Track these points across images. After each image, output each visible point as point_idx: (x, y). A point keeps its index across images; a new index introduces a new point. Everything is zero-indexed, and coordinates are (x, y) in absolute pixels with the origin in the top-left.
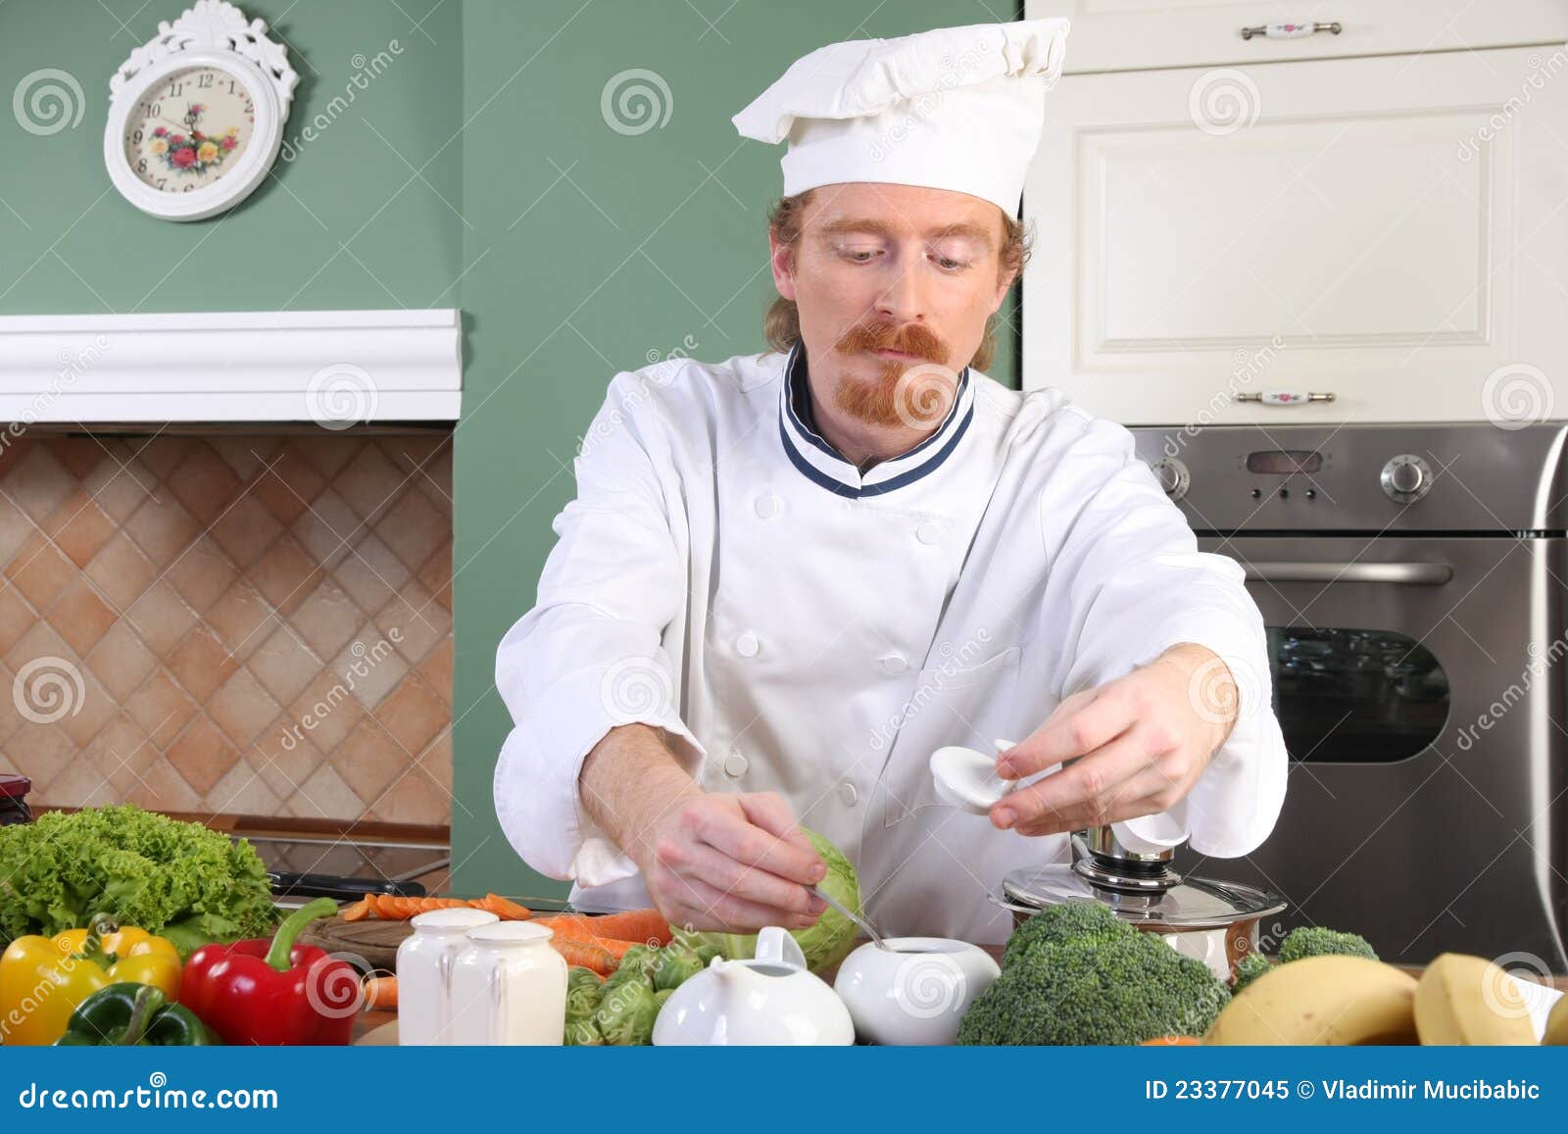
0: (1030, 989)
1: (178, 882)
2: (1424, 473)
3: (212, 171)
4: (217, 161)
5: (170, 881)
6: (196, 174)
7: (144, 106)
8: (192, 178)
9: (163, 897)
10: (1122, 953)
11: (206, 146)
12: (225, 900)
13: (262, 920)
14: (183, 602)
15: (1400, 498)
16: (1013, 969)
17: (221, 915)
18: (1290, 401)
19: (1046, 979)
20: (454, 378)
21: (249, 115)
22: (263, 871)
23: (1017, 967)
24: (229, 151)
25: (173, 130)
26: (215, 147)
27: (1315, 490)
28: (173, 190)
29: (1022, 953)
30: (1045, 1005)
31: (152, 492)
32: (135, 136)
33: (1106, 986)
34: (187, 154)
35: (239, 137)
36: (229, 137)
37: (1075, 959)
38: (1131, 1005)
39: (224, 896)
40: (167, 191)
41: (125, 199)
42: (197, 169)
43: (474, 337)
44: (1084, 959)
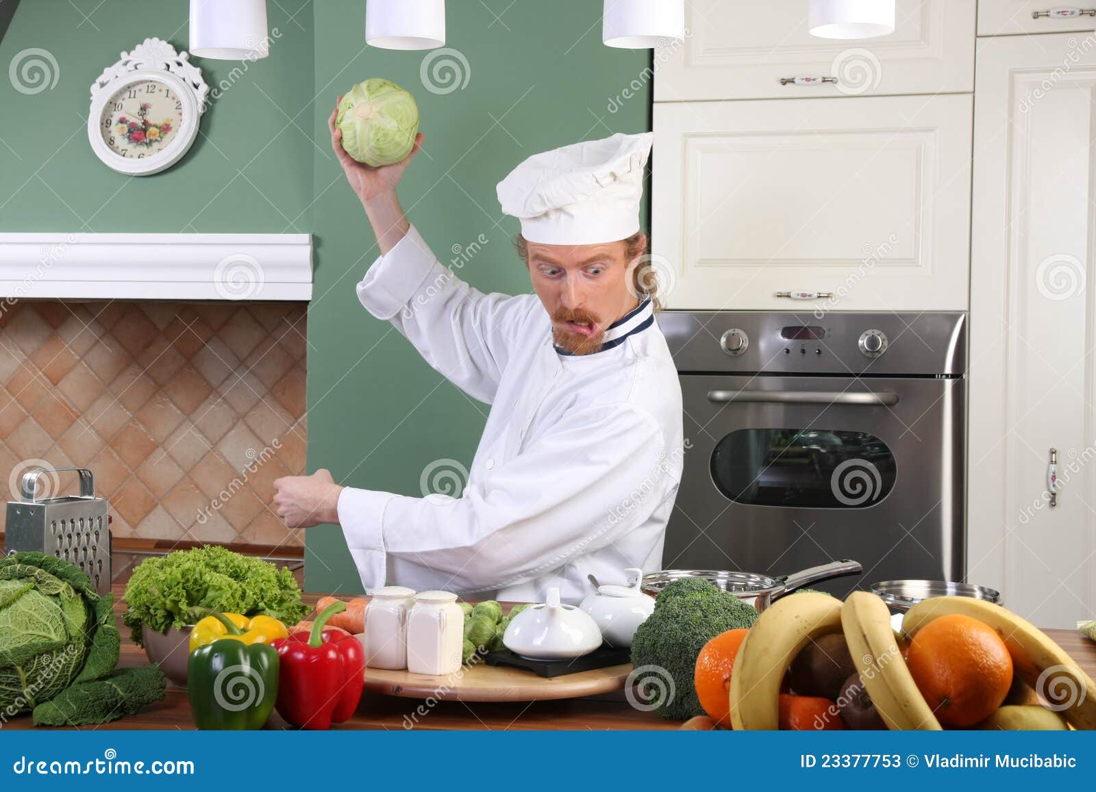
0: (668, 618)
1: (249, 593)
2: (883, 340)
3: (155, 145)
4: (159, 139)
5: (244, 593)
6: (146, 147)
7: (112, 104)
8: (143, 149)
9: (240, 601)
10: (713, 601)
11: (152, 130)
12: (276, 602)
13: (296, 613)
14: (122, 407)
15: (869, 355)
16: (660, 609)
17: (275, 610)
18: (807, 297)
19: (676, 613)
20: (308, 276)
21: (179, 111)
22: (296, 586)
23: (662, 608)
24: (166, 133)
25: (131, 120)
26: (158, 130)
27: (821, 349)
28: (132, 156)
29: (664, 602)
30: (676, 626)
31: (101, 338)
32: (107, 123)
33: (706, 617)
34: (139, 134)
35: (172, 124)
36: (166, 125)
37: (690, 604)
38: (717, 625)
39: (275, 599)
40: (127, 157)
41: (102, 162)
42: (146, 144)
43: (320, 251)
44: (695, 604)
